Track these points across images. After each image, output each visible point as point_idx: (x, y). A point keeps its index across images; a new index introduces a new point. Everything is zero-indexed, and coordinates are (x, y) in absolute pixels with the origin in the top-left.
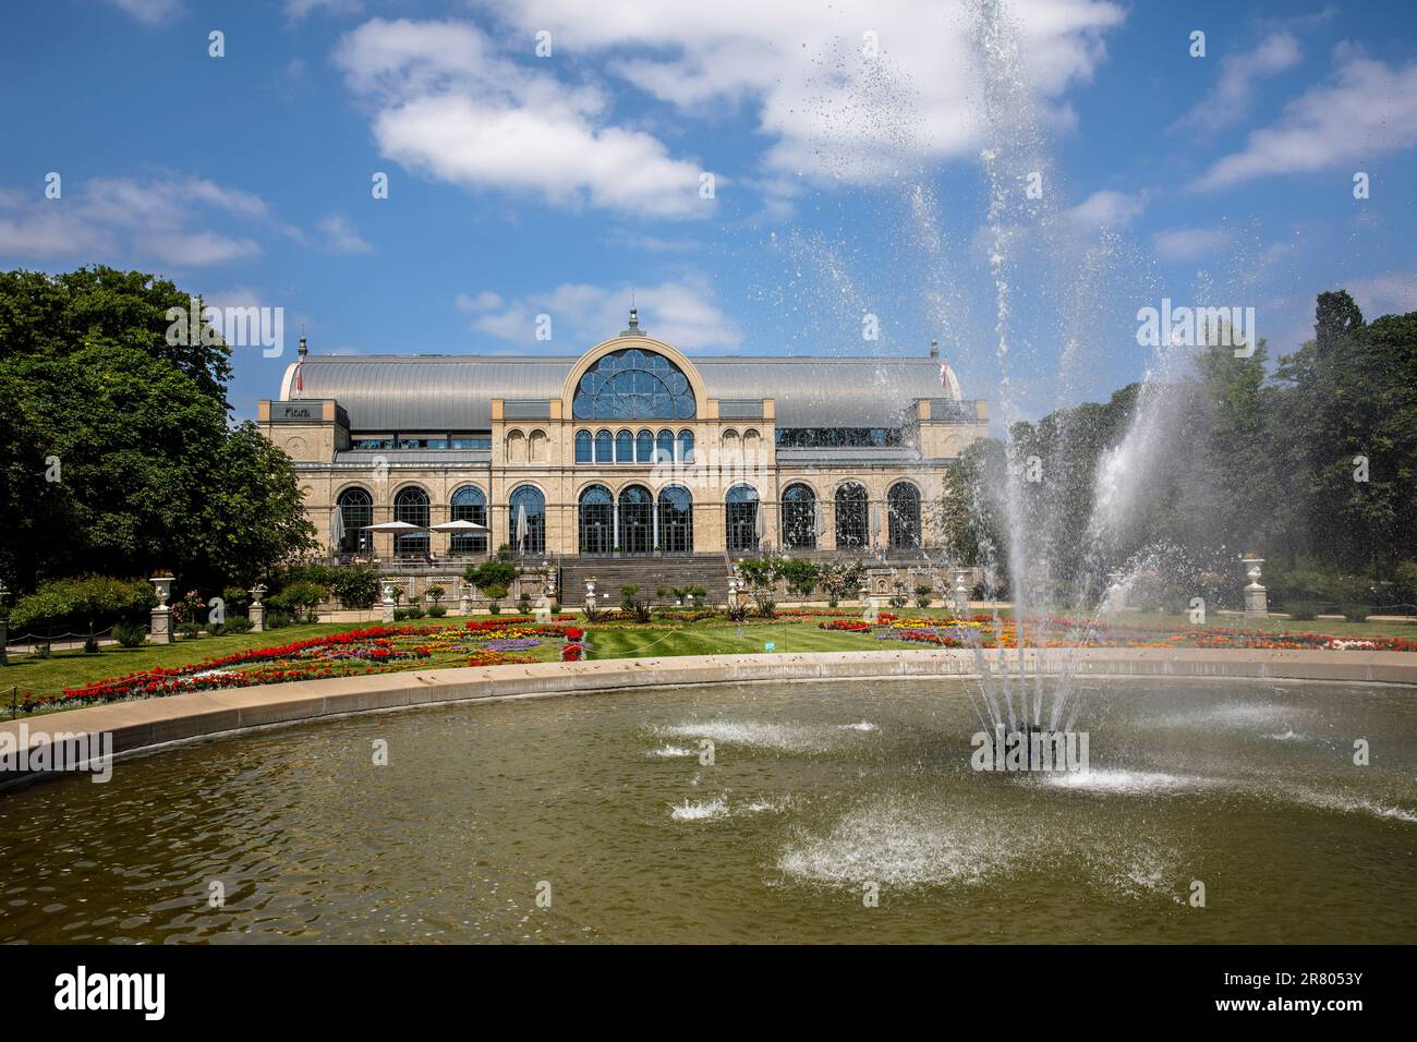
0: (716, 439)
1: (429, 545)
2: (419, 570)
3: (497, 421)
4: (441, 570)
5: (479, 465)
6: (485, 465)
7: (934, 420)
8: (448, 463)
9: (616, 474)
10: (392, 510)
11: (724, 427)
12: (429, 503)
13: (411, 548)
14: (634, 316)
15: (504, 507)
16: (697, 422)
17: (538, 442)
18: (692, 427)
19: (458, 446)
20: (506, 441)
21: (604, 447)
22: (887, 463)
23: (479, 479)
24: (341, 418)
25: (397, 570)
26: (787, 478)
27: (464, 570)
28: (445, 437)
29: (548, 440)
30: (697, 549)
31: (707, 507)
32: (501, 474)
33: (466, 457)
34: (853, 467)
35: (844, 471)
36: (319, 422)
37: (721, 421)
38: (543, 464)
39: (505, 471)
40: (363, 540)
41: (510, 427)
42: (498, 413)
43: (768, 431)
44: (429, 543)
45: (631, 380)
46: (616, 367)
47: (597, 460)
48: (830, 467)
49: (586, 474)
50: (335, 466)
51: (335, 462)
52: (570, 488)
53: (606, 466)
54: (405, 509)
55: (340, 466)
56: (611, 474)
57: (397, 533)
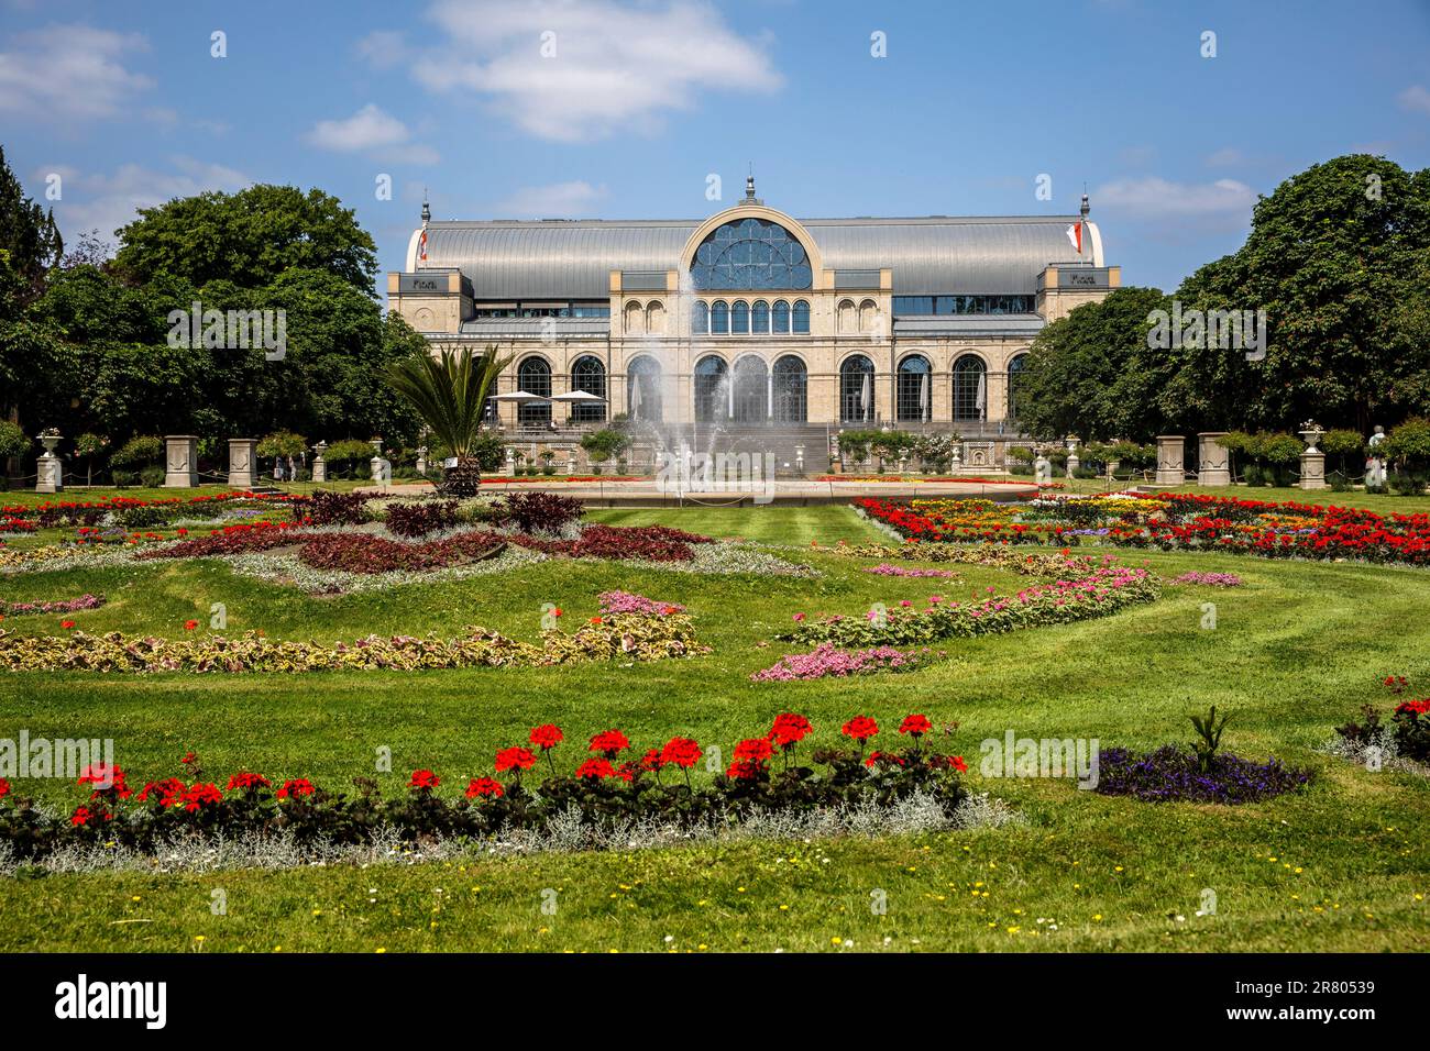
0: (832, 310)
1: (550, 413)
2: (540, 437)
3: (616, 293)
4: (560, 437)
5: (598, 336)
6: (604, 336)
7: (1060, 289)
8: (568, 333)
9: (731, 345)
10: (516, 379)
11: (840, 297)
12: (550, 372)
13: (534, 415)
14: (750, 185)
15: (622, 376)
16: (813, 292)
17: (655, 313)
18: (808, 297)
19: (579, 315)
20: (624, 312)
21: (720, 318)
22: (1007, 333)
23: (598, 350)
24: (467, 288)
25: (520, 437)
26: (903, 349)
27: (581, 438)
28: (566, 305)
29: (665, 311)
30: (811, 419)
31: (821, 378)
32: (619, 345)
33: (586, 328)
34: (971, 338)
35: (963, 342)
36: (446, 294)
37: (836, 291)
38: (660, 335)
39: (623, 341)
40: (488, 408)
41: (628, 298)
42: (616, 283)
43: (885, 302)
44: (550, 411)
45: (748, 250)
46: (731, 238)
47: (714, 331)
48: (948, 338)
49: (701, 345)
50: (462, 336)
51: (461, 332)
52: (686, 358)
53: (722, 337)
54: (528, 378)
55: (466, 336)
56: (726, 345)
57: (521, 402)
